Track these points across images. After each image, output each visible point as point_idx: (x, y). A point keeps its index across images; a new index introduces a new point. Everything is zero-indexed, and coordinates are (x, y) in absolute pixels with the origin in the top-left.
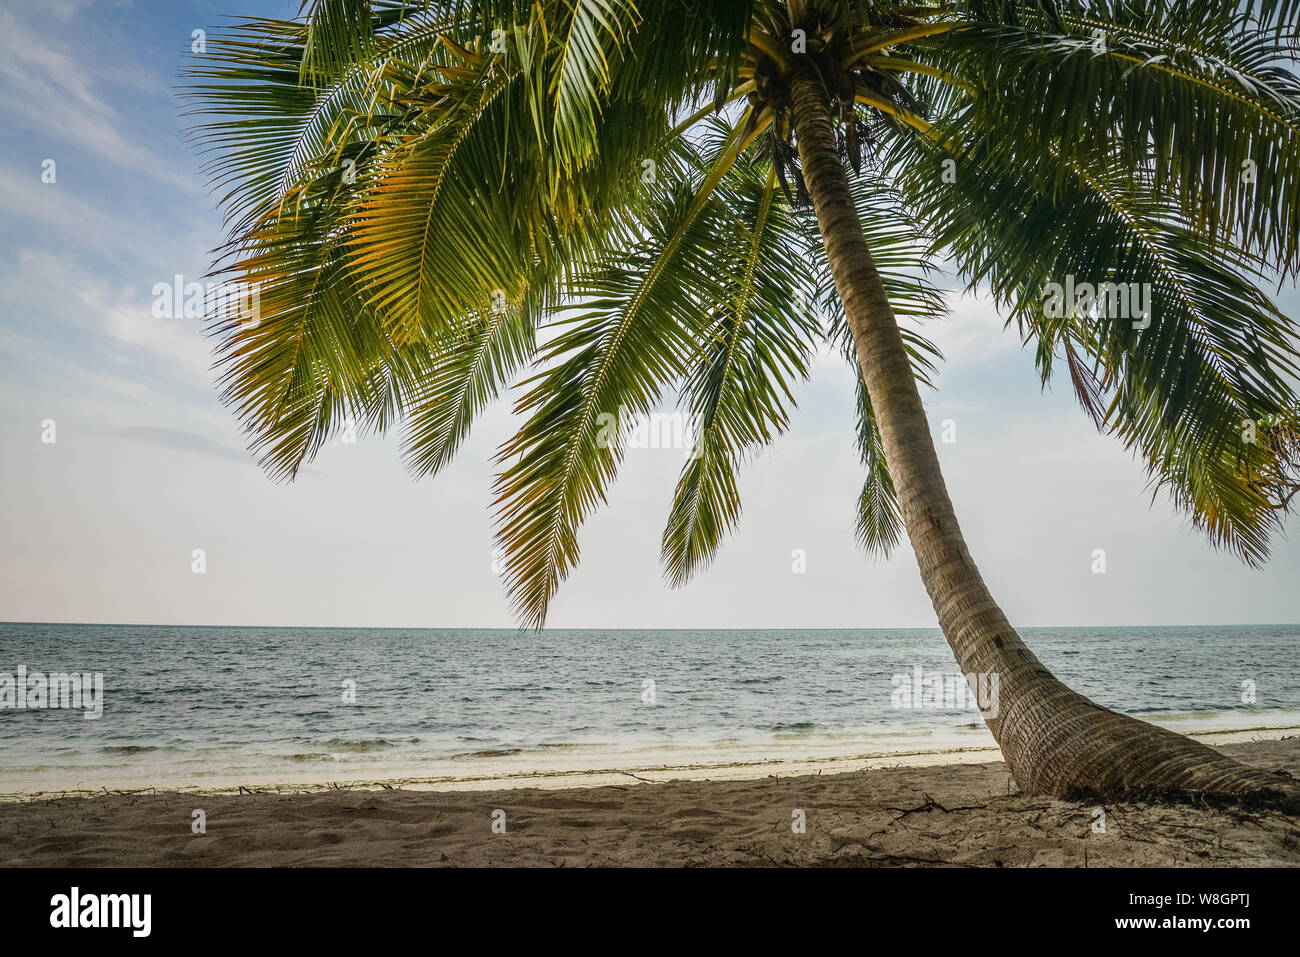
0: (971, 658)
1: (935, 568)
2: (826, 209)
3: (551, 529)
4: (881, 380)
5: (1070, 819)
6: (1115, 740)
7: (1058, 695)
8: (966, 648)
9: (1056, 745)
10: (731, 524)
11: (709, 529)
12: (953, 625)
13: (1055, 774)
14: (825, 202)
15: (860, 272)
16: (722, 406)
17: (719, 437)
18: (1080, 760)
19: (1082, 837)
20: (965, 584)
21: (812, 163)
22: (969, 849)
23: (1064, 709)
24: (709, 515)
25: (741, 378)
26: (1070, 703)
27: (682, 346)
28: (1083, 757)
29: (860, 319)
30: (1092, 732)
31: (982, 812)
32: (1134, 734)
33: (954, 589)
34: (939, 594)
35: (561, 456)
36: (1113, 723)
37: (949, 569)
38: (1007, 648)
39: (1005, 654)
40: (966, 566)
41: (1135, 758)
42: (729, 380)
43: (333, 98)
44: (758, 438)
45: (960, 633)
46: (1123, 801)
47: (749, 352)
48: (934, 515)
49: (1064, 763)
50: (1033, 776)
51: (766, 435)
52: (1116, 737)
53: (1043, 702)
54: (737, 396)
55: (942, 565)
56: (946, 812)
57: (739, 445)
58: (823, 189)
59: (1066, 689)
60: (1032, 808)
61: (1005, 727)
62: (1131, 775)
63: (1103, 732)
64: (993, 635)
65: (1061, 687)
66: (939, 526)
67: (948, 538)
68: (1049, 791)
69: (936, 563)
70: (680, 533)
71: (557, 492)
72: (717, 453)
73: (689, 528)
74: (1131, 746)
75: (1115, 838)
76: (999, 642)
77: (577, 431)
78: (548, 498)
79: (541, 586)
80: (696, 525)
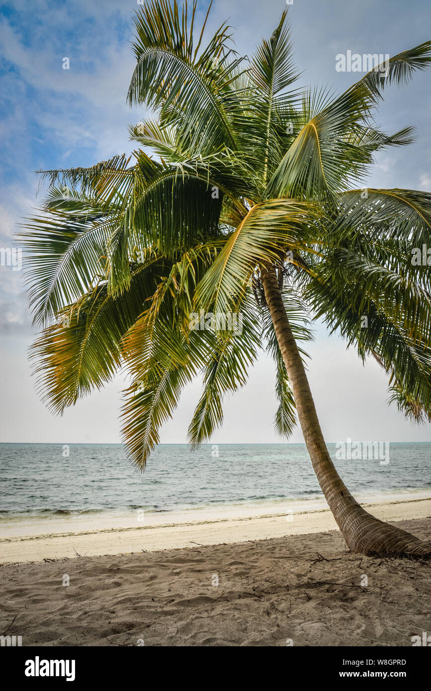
0: (332, 499)
1: (318, 463)
2: (275, 314)
3: (146, 429)
4: (297, 386)
5: (371, 565)
6: (383, 534)
7: (363, 515)
8: (330, 495)
9: (363, 535)
10: (219, 424)
11: (209, 426)
12: (325, 485)
13: (364, 546)
14: (275, 310)
15: (289, 341)
16: (217, 373)
17: (215, 386)
18: (371, 541)
19: (376, 572)
20: (329, 470)
21: (269, 293)
22: (342, 578)
23: (366, 521)
24: (209, 421)
25: (226, 362)
26: (368, 518)
27: (205, 351)
28: (373, 540)
29: (289, 360)
30: (376, 530)
31: (340, 561)
32: (389, 531)
33: (326, 472)
34: (320, 473)
35: (150, 397)
36: (383, 527)
37: (323, 464)
38: (345, 496)
39: (344, 498)
40: (330, 463)
41: (390, 540)
42: (221, 362)
43: (74, 247)
44: (232, 387)
45: (328, 489)
46: (387, 557)
47: (231, 351)
48: (317, 442)
49: (366, 542)
50: (356, 546)
51: (235, 386)
52: (383, 533)
53: (358, 518)
54: (224, 369)
55: (320, 462)
56: (328, 561)
57: (223, 390)
58: (274, 305)
59: (366, 512)
60: (357, 559)
61: (345, 526)
62: (389, 547)
63: (379, 530)
64: (340, 491)
65: (364, 512)
66: (319, 447)
67: (322, 451)
68: (361, 552)
69: (318, 461)
70: (196, 427)
71: (149, 412)
72: (214, 394)
73: (200, 426)
74: (388, 536)
75: (386, 572)
76: (342, 493)
77: (158, 386)
78: (144, 415)
79: (142, 454)
80: (203, 424)
